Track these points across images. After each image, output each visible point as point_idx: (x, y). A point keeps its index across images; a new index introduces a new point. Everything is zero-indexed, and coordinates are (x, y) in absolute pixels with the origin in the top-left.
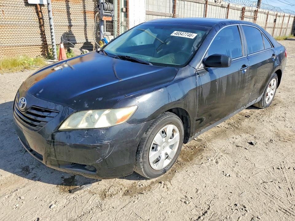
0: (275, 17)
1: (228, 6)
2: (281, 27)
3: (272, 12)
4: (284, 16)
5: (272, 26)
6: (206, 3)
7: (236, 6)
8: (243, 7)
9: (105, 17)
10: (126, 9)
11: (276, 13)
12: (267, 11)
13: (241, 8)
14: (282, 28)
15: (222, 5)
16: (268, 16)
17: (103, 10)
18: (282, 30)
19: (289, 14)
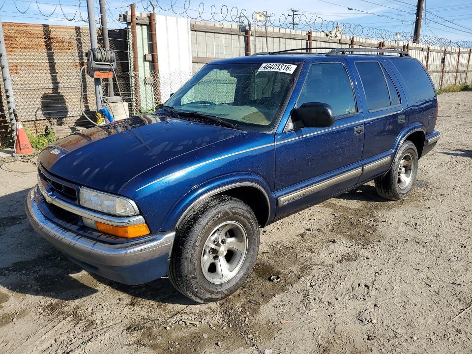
0: (442, 55)
1: (352, 41)
2: (455, 70)
3: (437, 47)
4: (459, 52)
5: (439, 69)
6: (309, 39)
7: (368, 40)
8: (380, 43)
9: (98, 72)
10: (153, 55)
11: (443, 49)
12: (426, 46)
13: (376, 43)
14: (457, 72)
15: (340, 40)
16: (428, 54)
17: (93, 62)
18: (459, 74)
19: (468, 50)
